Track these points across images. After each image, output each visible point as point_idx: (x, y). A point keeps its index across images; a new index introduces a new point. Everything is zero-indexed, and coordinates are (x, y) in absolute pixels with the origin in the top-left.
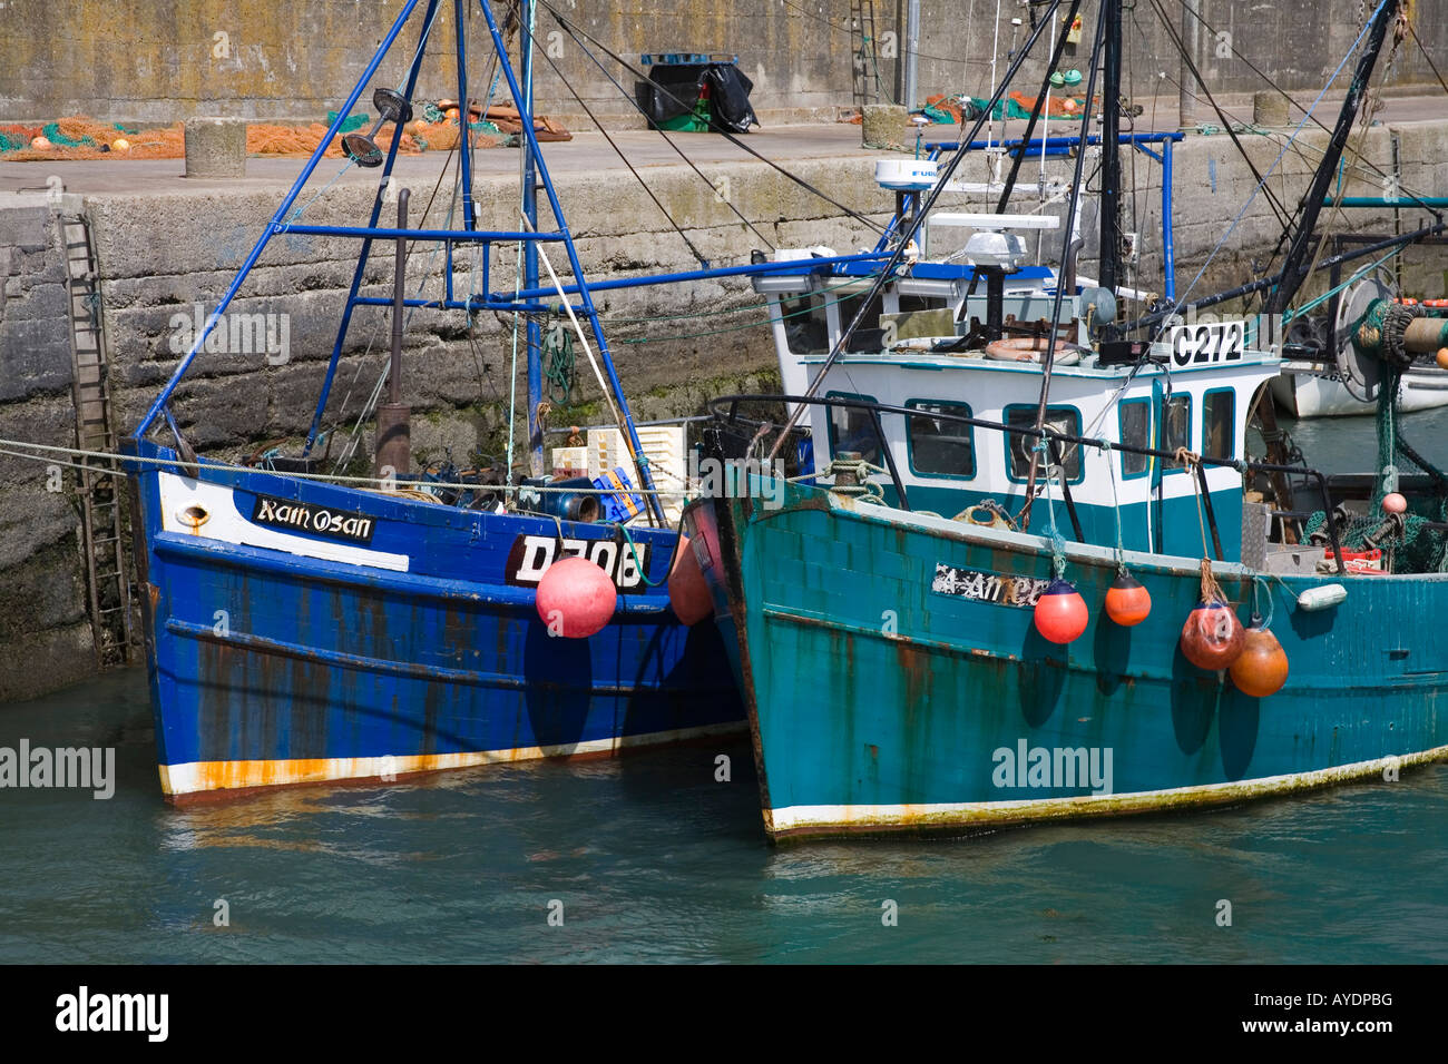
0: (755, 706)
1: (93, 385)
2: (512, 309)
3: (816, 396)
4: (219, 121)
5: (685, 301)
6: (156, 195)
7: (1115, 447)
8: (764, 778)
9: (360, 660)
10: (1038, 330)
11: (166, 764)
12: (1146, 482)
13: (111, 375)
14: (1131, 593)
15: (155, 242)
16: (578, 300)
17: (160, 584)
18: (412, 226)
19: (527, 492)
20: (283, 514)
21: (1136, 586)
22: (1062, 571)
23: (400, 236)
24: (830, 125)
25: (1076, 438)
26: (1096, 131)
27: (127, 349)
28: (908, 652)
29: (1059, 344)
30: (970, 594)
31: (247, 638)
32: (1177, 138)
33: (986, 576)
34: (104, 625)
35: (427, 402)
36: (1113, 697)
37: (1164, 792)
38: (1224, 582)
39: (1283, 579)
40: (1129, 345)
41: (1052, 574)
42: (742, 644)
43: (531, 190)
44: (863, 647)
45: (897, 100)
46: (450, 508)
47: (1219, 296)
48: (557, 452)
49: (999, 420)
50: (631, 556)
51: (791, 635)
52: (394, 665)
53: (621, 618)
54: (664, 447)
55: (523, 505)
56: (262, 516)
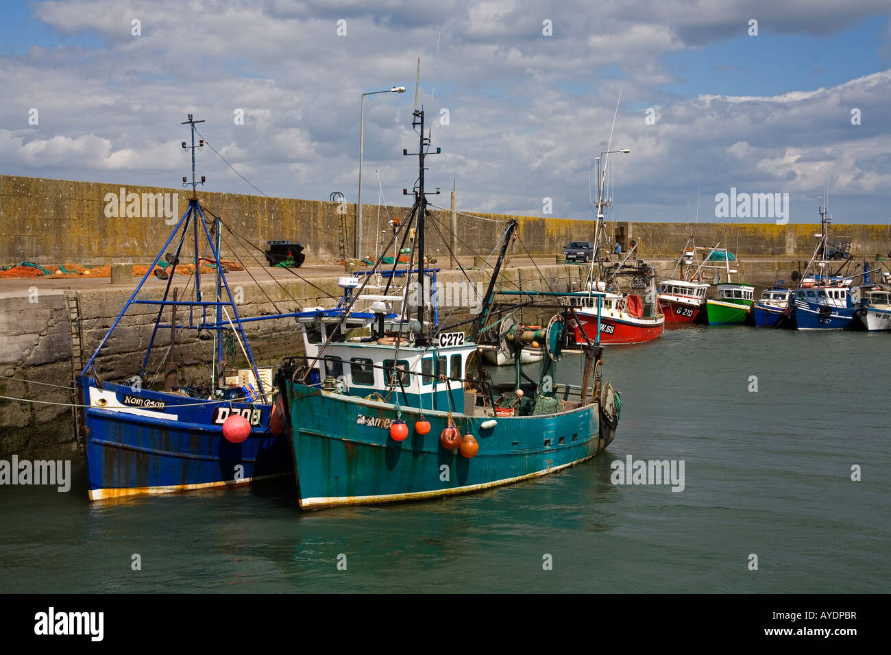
0: (296, 464)
1: (79, 357)
2: (213, 329)
3: (320, 357)
4: (123, 264)
5: (285, 326)
6: (102, 290)
7: (419, 374)
8: (299, 488)
9: (160, 452)
10: (394, 335)
11: (91, 490)
12: (431, 386)
13: (84, 353)
14: (424, 423)
15: (101, 306)
16: (237, 325)
17: (89, 427)
18: (178, 301)
19: (219, 392)
20: (133, 401)
21: (425, 421)
22: (400, 416)
23: (175, 304)
24: (332, 265)
25: (407, 372)
26: (416, 267)
27: (90, 344)
28: (349, 444)
29: (401, 339)
30: (370, 424)
31: (120, 445)
32: (438, 271)
33: (375, 418)
34: (81, 442)
35: (196, 362)
36: (419, 459)
37: (436, 491)
38: (455, 419)
39: (476, 419)
40: (425, 340)
41: (397, 417)
42: (292, 442)
43: (220, 287)
44: (333, 442)
45: (355, 257)
46: (192, 398)
47: (459, 324)
48: (227, 378)
49: (382, 365)
50: (255, 414)
51: (308, 439)
52: (172, 454)
53: (252, 436)
54: (265, 376)
55: (218, 397)
56: (126, 402)
